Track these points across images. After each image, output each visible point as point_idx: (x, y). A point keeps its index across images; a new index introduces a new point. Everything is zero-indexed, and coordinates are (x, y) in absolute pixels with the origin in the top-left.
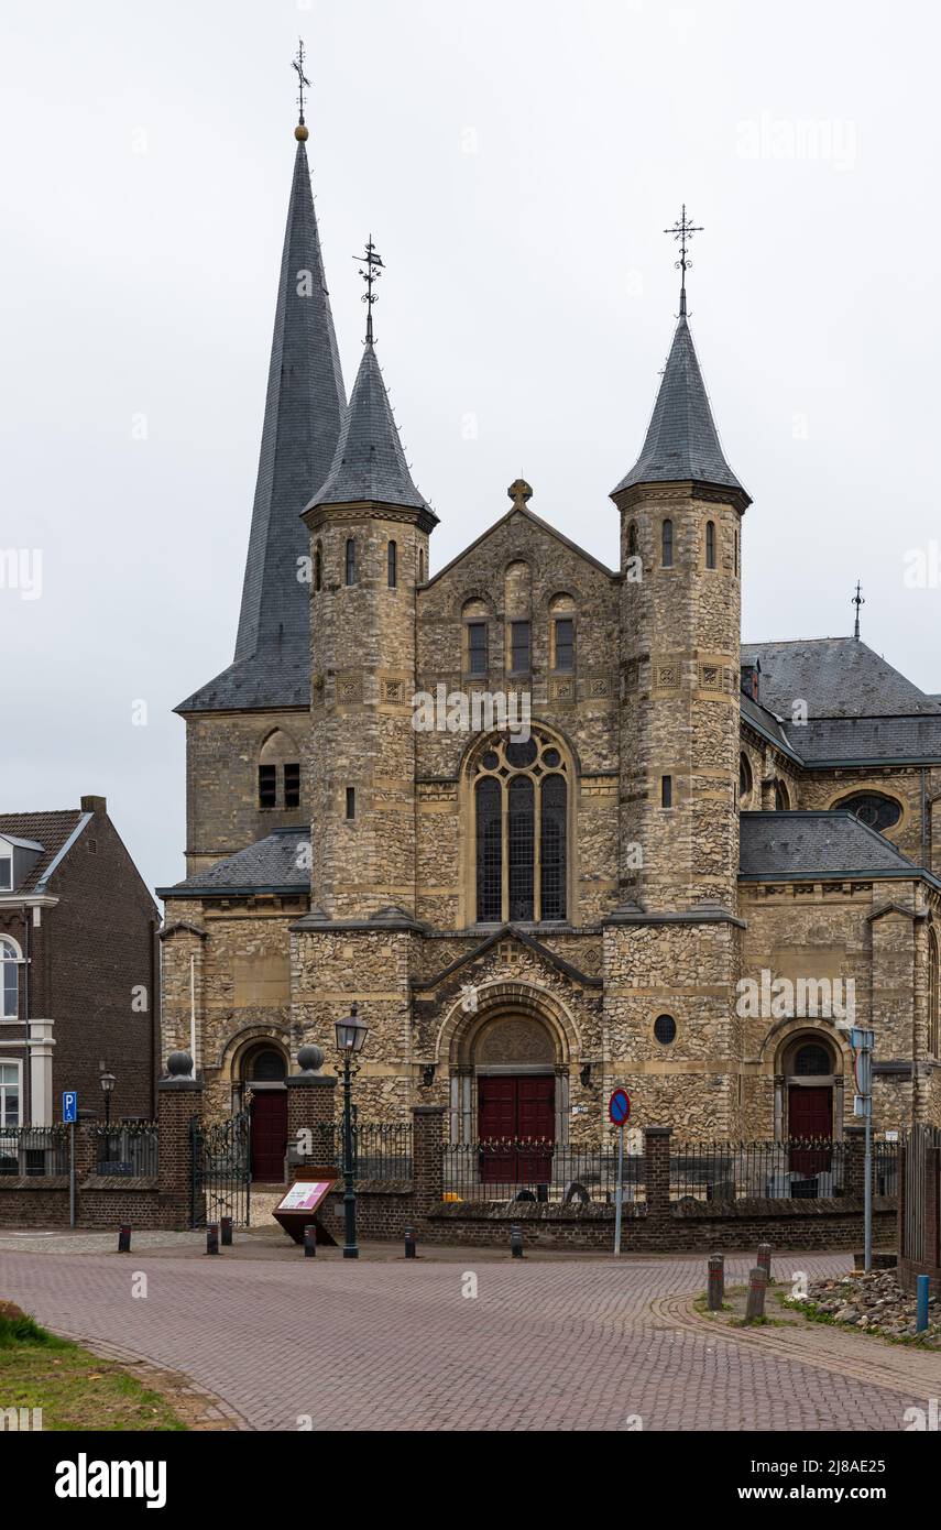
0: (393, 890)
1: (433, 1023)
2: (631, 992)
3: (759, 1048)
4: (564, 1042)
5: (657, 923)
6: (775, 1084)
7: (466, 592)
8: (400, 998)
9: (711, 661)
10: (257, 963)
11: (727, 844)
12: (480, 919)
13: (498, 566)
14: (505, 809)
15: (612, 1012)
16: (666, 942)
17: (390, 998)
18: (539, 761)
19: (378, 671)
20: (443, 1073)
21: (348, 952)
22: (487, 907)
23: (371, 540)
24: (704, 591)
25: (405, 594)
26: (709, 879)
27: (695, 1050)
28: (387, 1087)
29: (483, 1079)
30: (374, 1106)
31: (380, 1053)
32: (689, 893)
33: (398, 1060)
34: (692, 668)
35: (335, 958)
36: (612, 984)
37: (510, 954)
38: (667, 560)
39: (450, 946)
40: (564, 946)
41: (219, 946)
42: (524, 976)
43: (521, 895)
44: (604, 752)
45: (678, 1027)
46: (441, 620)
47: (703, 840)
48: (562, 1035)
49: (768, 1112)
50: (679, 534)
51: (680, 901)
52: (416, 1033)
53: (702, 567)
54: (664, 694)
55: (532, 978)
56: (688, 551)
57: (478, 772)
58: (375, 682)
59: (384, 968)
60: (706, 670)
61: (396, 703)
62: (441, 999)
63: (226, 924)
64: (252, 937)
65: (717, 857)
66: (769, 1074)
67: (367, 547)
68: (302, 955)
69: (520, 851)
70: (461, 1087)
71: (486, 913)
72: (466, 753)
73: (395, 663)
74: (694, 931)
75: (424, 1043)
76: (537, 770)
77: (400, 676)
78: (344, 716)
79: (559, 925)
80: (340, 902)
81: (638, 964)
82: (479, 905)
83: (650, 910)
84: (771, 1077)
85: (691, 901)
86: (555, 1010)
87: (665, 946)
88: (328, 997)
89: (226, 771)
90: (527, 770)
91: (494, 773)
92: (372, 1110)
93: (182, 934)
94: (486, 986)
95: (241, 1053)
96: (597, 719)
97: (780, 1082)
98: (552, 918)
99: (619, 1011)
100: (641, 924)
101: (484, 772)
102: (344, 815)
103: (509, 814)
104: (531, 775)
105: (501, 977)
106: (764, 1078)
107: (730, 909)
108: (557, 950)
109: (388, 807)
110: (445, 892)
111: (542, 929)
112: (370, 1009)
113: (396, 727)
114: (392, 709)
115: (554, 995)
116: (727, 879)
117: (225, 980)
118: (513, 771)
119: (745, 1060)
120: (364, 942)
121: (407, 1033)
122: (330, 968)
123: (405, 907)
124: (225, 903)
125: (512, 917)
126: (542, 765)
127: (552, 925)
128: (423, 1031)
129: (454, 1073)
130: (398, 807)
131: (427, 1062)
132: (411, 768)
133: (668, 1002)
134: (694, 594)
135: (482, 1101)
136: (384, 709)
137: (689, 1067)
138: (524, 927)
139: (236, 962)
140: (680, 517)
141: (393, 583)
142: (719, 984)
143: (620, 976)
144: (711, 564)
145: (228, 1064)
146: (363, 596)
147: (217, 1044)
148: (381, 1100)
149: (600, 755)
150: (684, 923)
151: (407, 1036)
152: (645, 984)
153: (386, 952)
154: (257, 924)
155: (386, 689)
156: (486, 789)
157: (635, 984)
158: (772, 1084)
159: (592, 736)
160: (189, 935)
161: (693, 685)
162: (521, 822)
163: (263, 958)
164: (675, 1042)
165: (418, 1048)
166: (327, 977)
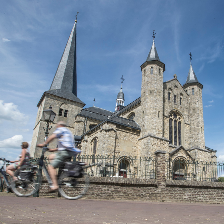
7: (169, 87)
8: (168, 155)
10: (125, 142)
13: (173, 85)
14: (173, 125)
16: (204, 154)
21: (159, 143)
27: (208, 173)
35: (157, 144)
37: (181, 151)
41: (118, 136)
43: (175, 141)
46: (166, 90)
51: (204, 148)
55: (184, 156)
59: (165, 148)
63: (120, 131)
64: (125, 136)
68: (151, 142)
69: (175, 132)
72: (169, 113)
74: (207, 153)
78: (158, 98)
81: (201, 157)
83: (200, 148)
93: (112, 131)
94: (178, 156)
95: (120, 162)
99: (199, 165)
100: (201, 150)
102: (158, 116)
104: (177, 120)
105: (180, 155)
117: (119, 144)
120: (162, 142)
122: (156, 146)
124: (121, 127)
125: (174, 144)
143: (199, 158)
145: (118, 164)
149: (187, 121)
150: (205, 151)
153: (166, 145)
154: (126, 133)
160: (113, 132)
162: (175, 128)
163: (127, 141)
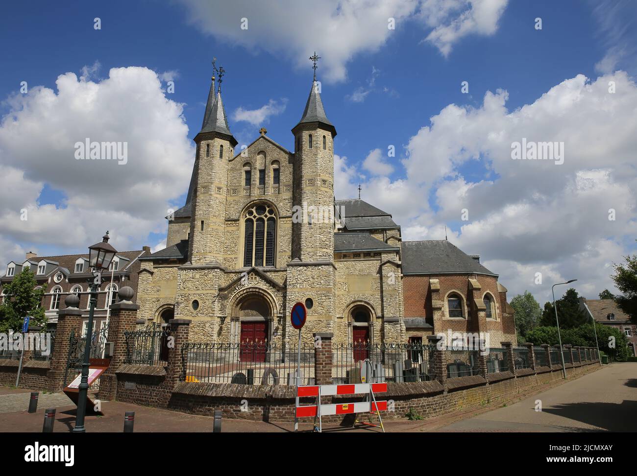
0: (215, 255)
1: (226, 301)
2: (296, 290)
3: (342, 312)
4: (272, 309)
5: (306, 265)
6: (348, 325)
7: (245, 161)
8: (214, 292)
9: (325, 178)
10: (169, 282)
11: (330, 238)
12: (245, 266)
13: (255, 153)
14: (255, 229)
15: (290, 297)
16: (309, 271)
17: (211, 292)
18: (267, 213)
19: (214, 184)
20: (228, 320)
21: (197, 276)
22: (248, 261)
23: (215, 144)
24: (323, 156)
25: (225, 161)
26: (324, 250)
27: (320, 311)
28: (207, 325)
29: (243, 323)
30: (202, 332)
31: (206, 312)
32: (318, 255)
33: (212, 315)
34: (319, 180)
35: (193, 278)
36: (290, 287)
37: (254, 276)
38: (311, 147)
39: (233, 275)
40: (274, 274)
41: (157, 276)
42: (259, 284)
43: (259, 257)
44: (288, 210)
45: (314, 302)
46: (237, 170)
47: (322, 237)
48: (272, 306)
49: (346, 336)
50: (314, 139)
51: (314, 257)
52: (219, 305)
53: (322, 148)
54: (309, 188)
55: (261, 285)
56: (317, 143)
57: (246, 217)
58: (213, 187)
59: (209, 282)
60: (323, 181)
61: (220, 194)
62: (229, 293)
63: (160, 269)
64: (168, 273)
65: (327, 243)
66: (345, 321)
67: (213, 146)
68: (181, 277)
69: (259, 243)
70: (235, 325)
71: (247, 264)
72: (242, 211)
73: (220, 182)
74: (319, 267)
75: (223, 309)
76: (266, 216)
77: (222, 186)
78: (202, 198)
79: (272, 268)
80: (196, 259)
81: (299, 279)
82: (244, 261)
83: (303, 260)
84: (347, 323)
85: (318, 257)
86: (269, 297)
87: (309, 273)
88: (190, 292)
89: (179, 235)
90: (263, 216)
91: (252, 217)
92: (202, 334)
93: (145, 272)
94: (245, 288)
95: (161, 313)
96: (287, 199)
97: (349, 324)
98: (269, 265)
99: (292, 297)
100: (300, 265)
101: (248, 217)
102: (200, 229)
103: (256, 230)
104: (264, 218)
105: (250, 285)
106: (344, 323)
107: (332, 260)
108: (271, 276)
109: (215, 227)
110: (233, 256)
111: (265, 269)
112: (204, 296)
113: (219, 202)
114: (218, 196)
115: (269, 291)
116: (331, 251)
117: (158, 288)
118: (258, 216)
119: (337, 316)
120: (203, 272)
121: (216, 305)
122: (190, 281)
123: (219, 261)
124: (161, 262)
125: (256, 265)
126: (268, 214)
127: (270, 268)
128: (222, 304)
129: (232, 320)
130: (218, 227)
131: (223, 316)
132: (224, 216)
133: (310, 293)
134: (319, 156)
135: (242, 331)
136: (215, 196)
137: (318, 318)
138: (260, 269)
139: (162, 282)
140: (315, 133)
141: (221, 156)
142: (329, 287)
143: (293, 284)
144: (325, 148)
145: (156, 317)
146: (211, 161)
147: (153, 310)
148: (206, 330)
149: (287, 210)
150: (315, 265)
151: (217, 306)
152: (302, 287)
153: (211, 276)
154: (170, 269)
155: (217, 189)
156: (249, 222)
157: (298, 287)
158: (347, 325)
159: (284, 204)
160: (147, 273)
161: (319, 185)
162: (260, 233)
163: (171, 280)
164: (313, 308)
165: (220, 311)
166: (189, 285)
